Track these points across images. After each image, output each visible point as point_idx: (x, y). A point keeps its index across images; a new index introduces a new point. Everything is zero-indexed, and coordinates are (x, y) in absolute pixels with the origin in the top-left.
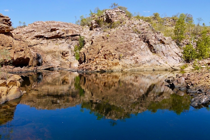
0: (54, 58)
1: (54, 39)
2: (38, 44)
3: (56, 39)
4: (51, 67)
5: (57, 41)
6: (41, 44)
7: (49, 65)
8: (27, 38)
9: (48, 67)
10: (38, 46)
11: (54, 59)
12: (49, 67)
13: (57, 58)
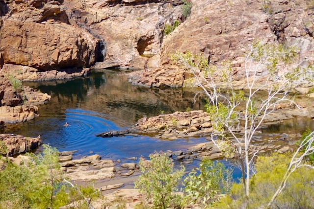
0: (124, 49)
1: (140, 6)
2: (109, 18)
3: (142, 5)
4: (115, 64)
5: (143, 9)
6: (115, 16)
7: (114, 61)
8: (93, 4)
9: (111, 65)
10: (108, 21)
11: (124, 51)
12: (113, 65)
13: (128, 50)
